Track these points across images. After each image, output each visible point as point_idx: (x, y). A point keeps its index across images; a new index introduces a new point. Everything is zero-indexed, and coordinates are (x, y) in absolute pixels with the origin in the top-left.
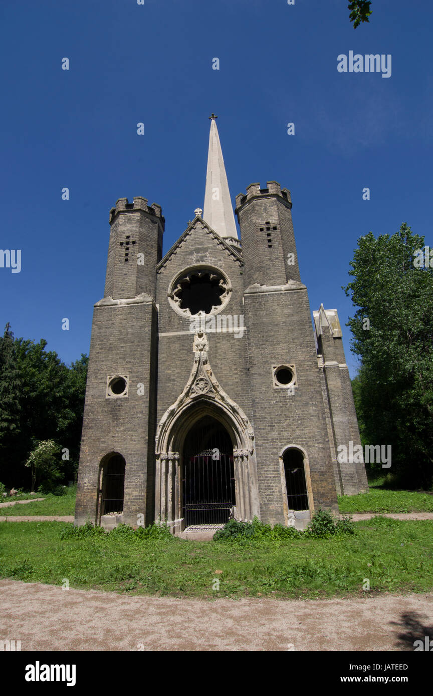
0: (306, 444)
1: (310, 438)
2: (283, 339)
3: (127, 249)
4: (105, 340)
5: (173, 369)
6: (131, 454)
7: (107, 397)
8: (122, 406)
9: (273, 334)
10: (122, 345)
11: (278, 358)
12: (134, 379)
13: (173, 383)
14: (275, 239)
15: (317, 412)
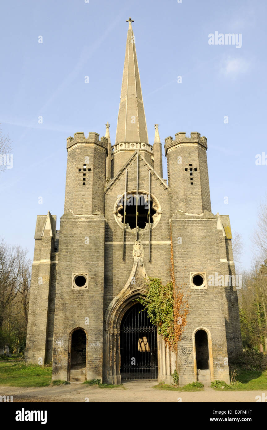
0: (211, 327)
1: (213, 323)
2: (199, 254)
3: (84, 175)
4: (69, 246)
5: (118, 270)
6: (91, 329)
7: (73, 288)
8: (84, 295)
9: (191, 250)
10: (83, 251)
11: (195, 267)
12: (92, 277)
13: (118, 279)
14: (196, 178)
15: (219, 306)
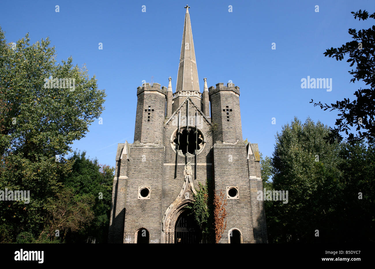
0: (242, 228)
1: (244, 225)
2: (233, 173)
3: (149, 114)
4: (137, 166)
5: (173, 184)
6: (152, 229)
7: (139, 198)
8: (147, 204)
9: (227, 170)
10: (147, 170)
11: (230, 183)
12: (153, 190)
13: (172, 192)
14: (231, 116)
15: (248, 212)
